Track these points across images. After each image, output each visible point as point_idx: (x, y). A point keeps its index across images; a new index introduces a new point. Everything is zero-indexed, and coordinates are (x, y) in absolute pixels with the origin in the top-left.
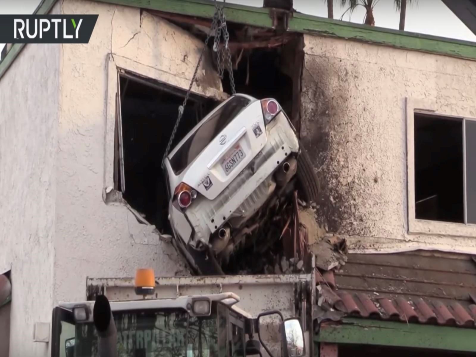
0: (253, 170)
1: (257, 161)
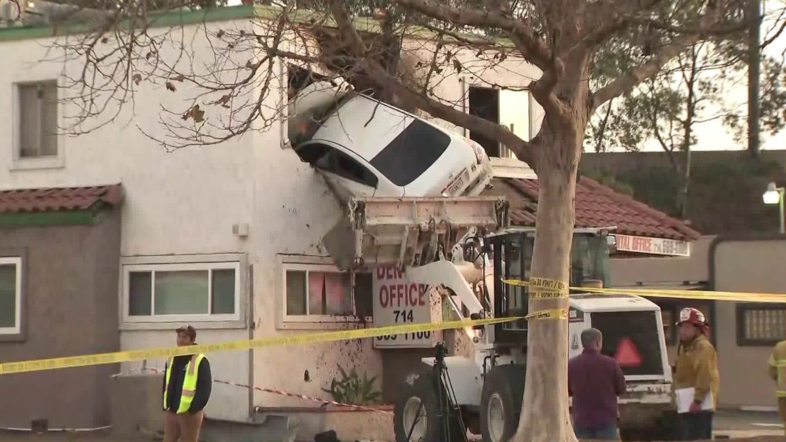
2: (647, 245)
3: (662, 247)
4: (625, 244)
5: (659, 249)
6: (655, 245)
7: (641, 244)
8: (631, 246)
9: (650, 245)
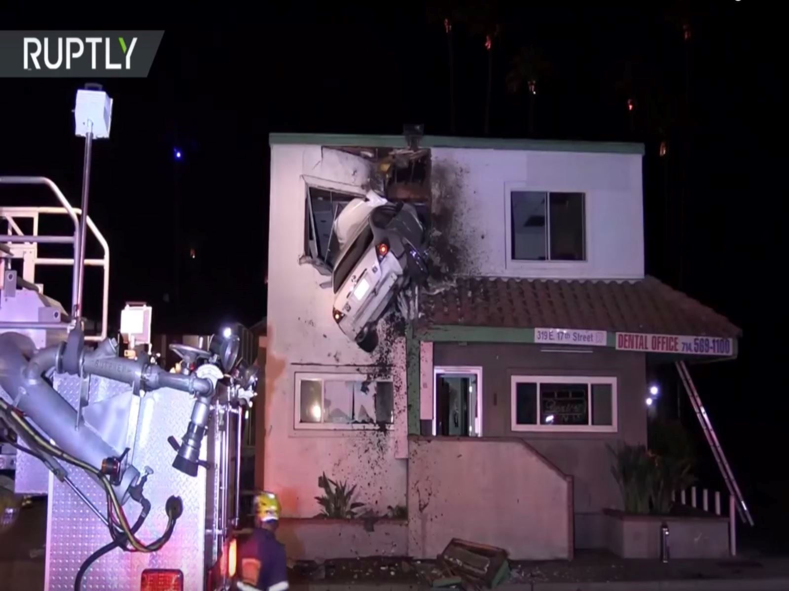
0: (375, 293)
1: (377, 287)
2: (673, 344)
3: (693, 347)
4: (641, 344)
5: (689, 348)
6: (684, 344)
7: (663, 343)
8: (649, 345)
9: (676, 344)
